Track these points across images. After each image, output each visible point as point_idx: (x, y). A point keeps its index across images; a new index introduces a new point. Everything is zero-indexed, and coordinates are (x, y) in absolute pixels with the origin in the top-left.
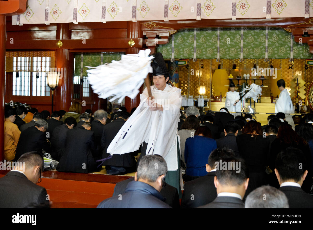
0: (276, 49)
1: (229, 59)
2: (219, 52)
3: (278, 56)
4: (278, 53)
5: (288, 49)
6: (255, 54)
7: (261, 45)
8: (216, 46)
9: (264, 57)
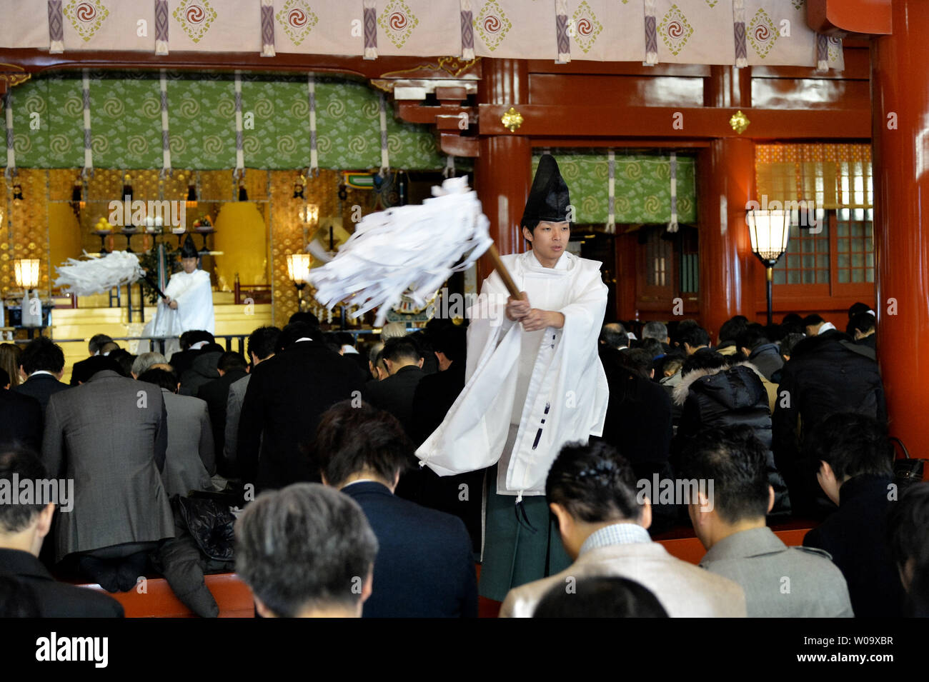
0: (339, 140)
1: (203, 170)
2: (169, 148)
3: (347, 160)
4: (347, 153)
5: (374, 140)
6: (279, 155)
7: (297, 128)
8: (159, 128)
9: (307, 165)
